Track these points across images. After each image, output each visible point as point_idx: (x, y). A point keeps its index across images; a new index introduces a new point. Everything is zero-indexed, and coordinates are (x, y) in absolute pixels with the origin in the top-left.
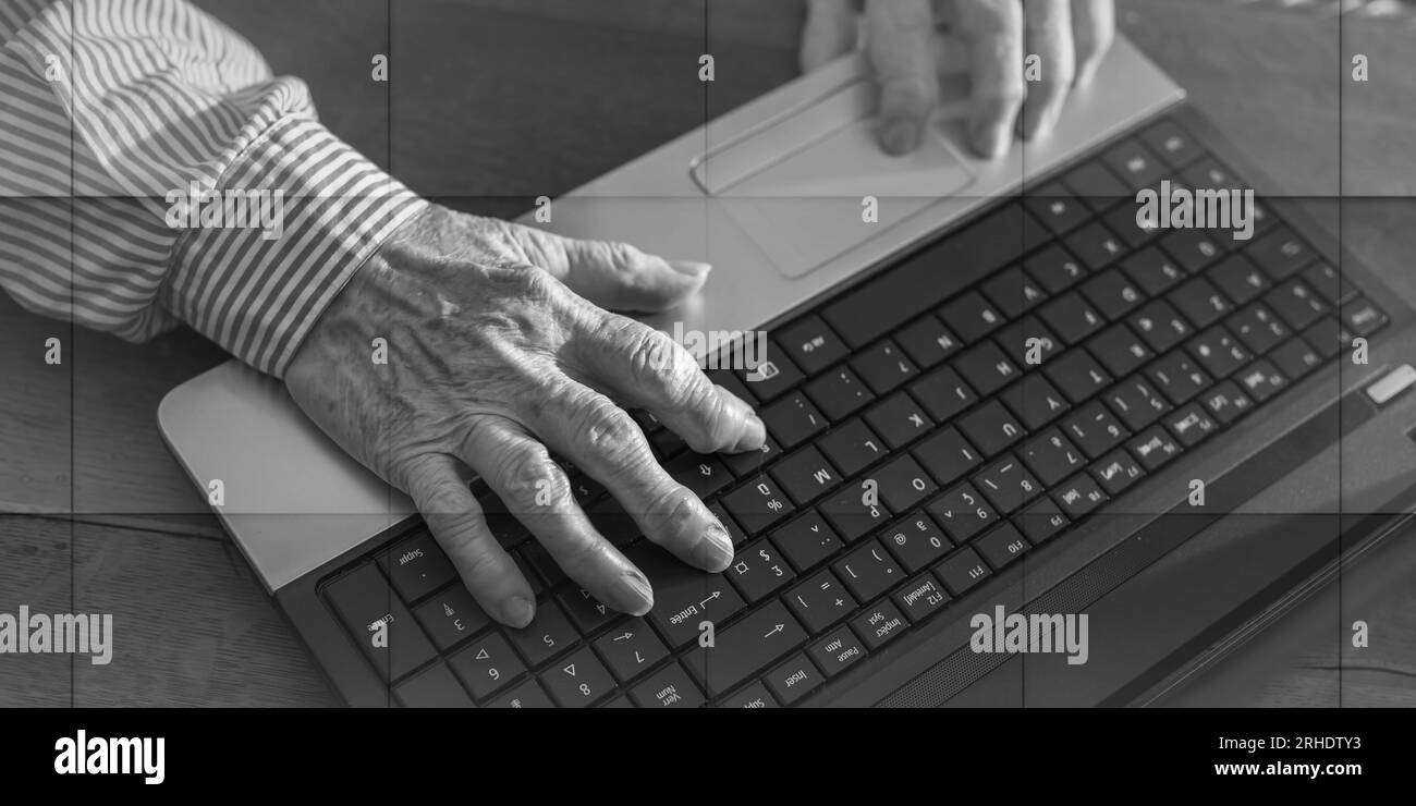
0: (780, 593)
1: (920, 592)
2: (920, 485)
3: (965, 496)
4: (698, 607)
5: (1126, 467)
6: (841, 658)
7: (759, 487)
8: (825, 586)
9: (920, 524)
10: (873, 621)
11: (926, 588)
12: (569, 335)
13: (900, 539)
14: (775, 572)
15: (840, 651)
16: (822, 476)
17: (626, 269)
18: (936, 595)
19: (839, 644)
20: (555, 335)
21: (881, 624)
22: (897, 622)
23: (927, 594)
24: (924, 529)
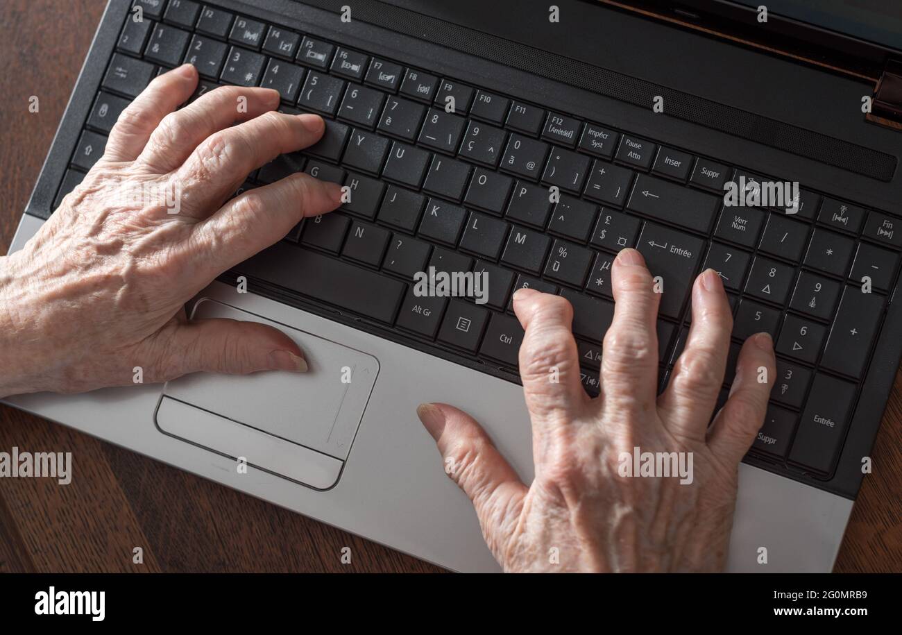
0: (621, 209)
1: (560, 132)
2: (483, 179)
3: (471, 148)
4: (669, 247)
5: (376, 72)
6: (639, 146)
7: (557, 270)
8: (597, 187)
9: (512, 161)
10: (600, 145)
11: (554, 130)
12: (577, 423)
13: (531, 166)
14: (610, 222)
15: (635, 150)
16: (520, 239)
17: (474, 447)
18: (555, 122)
19: (630, 154)
20: (585, 432)
21: (598, 140)
22: (591, 132)
23: (557, 127)
24: (513, 157)
